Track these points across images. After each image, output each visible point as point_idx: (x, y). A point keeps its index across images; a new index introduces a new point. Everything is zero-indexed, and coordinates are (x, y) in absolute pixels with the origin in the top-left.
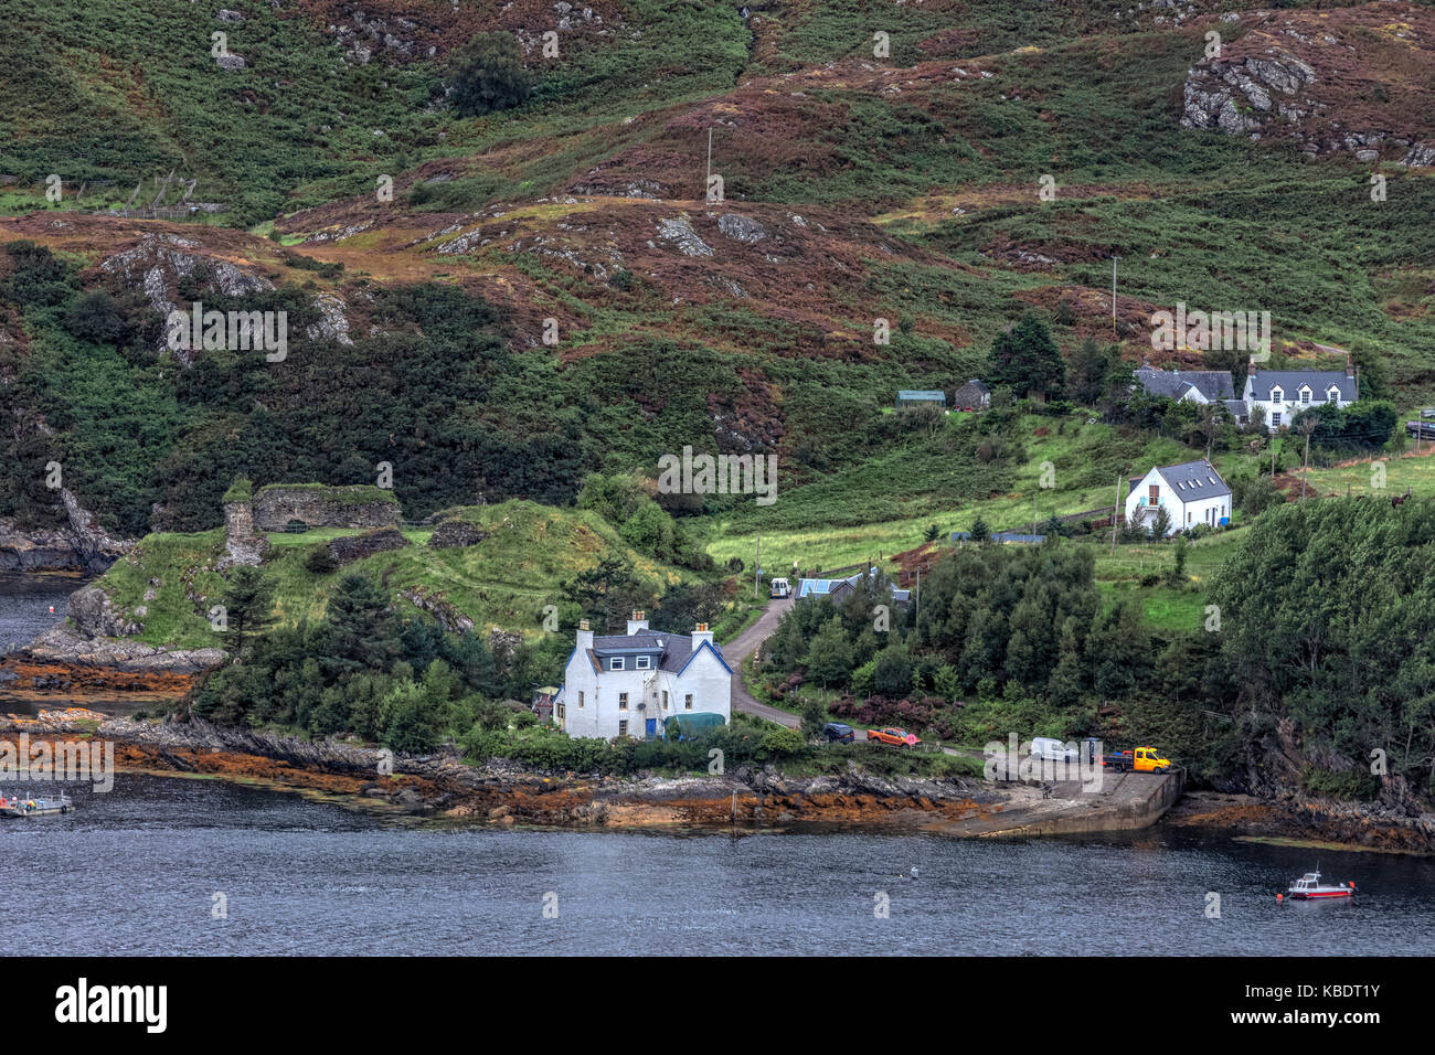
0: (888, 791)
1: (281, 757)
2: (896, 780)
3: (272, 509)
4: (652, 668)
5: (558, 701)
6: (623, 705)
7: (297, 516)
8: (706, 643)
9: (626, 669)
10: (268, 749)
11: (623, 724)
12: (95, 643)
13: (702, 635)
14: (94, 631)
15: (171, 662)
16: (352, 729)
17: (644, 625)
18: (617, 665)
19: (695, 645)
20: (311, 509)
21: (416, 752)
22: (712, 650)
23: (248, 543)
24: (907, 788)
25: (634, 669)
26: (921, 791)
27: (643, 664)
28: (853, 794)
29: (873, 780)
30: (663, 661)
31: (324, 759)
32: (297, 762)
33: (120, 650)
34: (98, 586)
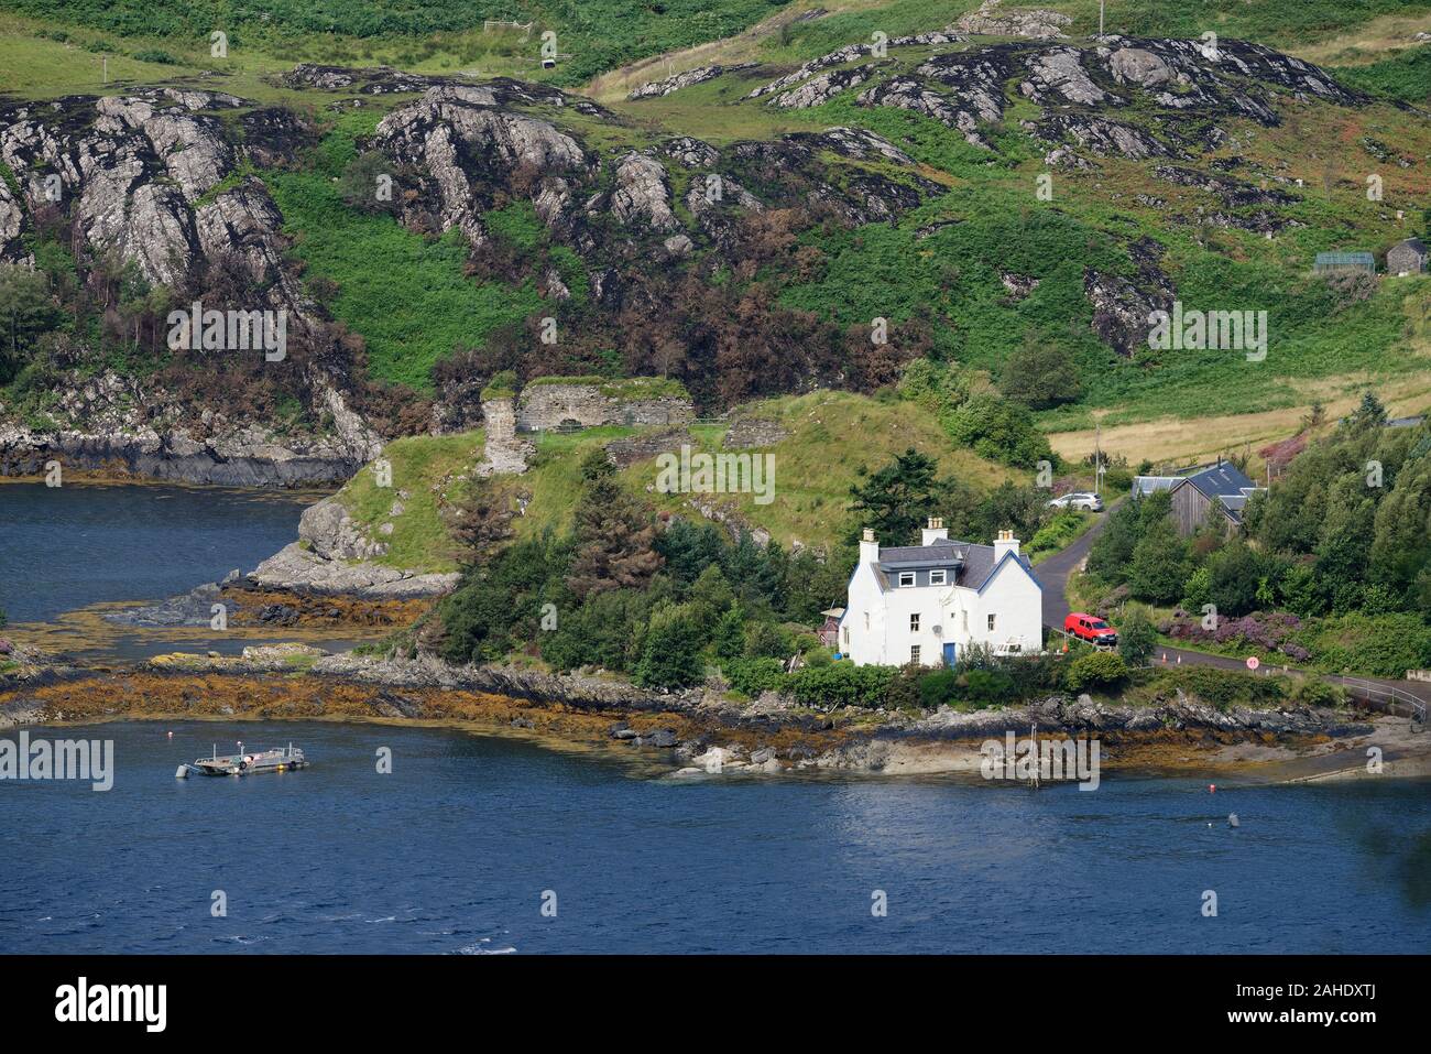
0: (1225, 724)
1: (519, 694)
2: (1234, 711)
3: (543, 407)
4: (949, 584)
5: (843, 623)
6: (915, 627)
7: (572, 415)
8: (1011, 554)
9: (918, 585)
10: (506, 687)
11: (915, 649)
12: (331, 566)
13: (1006, 543)
14: (331, 555)
15: (419, 587)
16: (600, 661)
17: (943, 534)
18: (907, 581)
19: (998, 556)
20: (587, 406)
21: (676, 687)
22: (1018, 561)
23: (510, 447)
24: (1247, 720)
25: (927, 585)
26: (1264, 724)
27: (938, 579)
28: (1182, 728)
29: (1205, 712)
30: (961, 575)
31: (569, 697)
32: (538, 700)
33: (359, 575)
34: (339, 501)
